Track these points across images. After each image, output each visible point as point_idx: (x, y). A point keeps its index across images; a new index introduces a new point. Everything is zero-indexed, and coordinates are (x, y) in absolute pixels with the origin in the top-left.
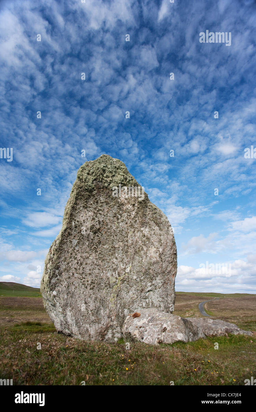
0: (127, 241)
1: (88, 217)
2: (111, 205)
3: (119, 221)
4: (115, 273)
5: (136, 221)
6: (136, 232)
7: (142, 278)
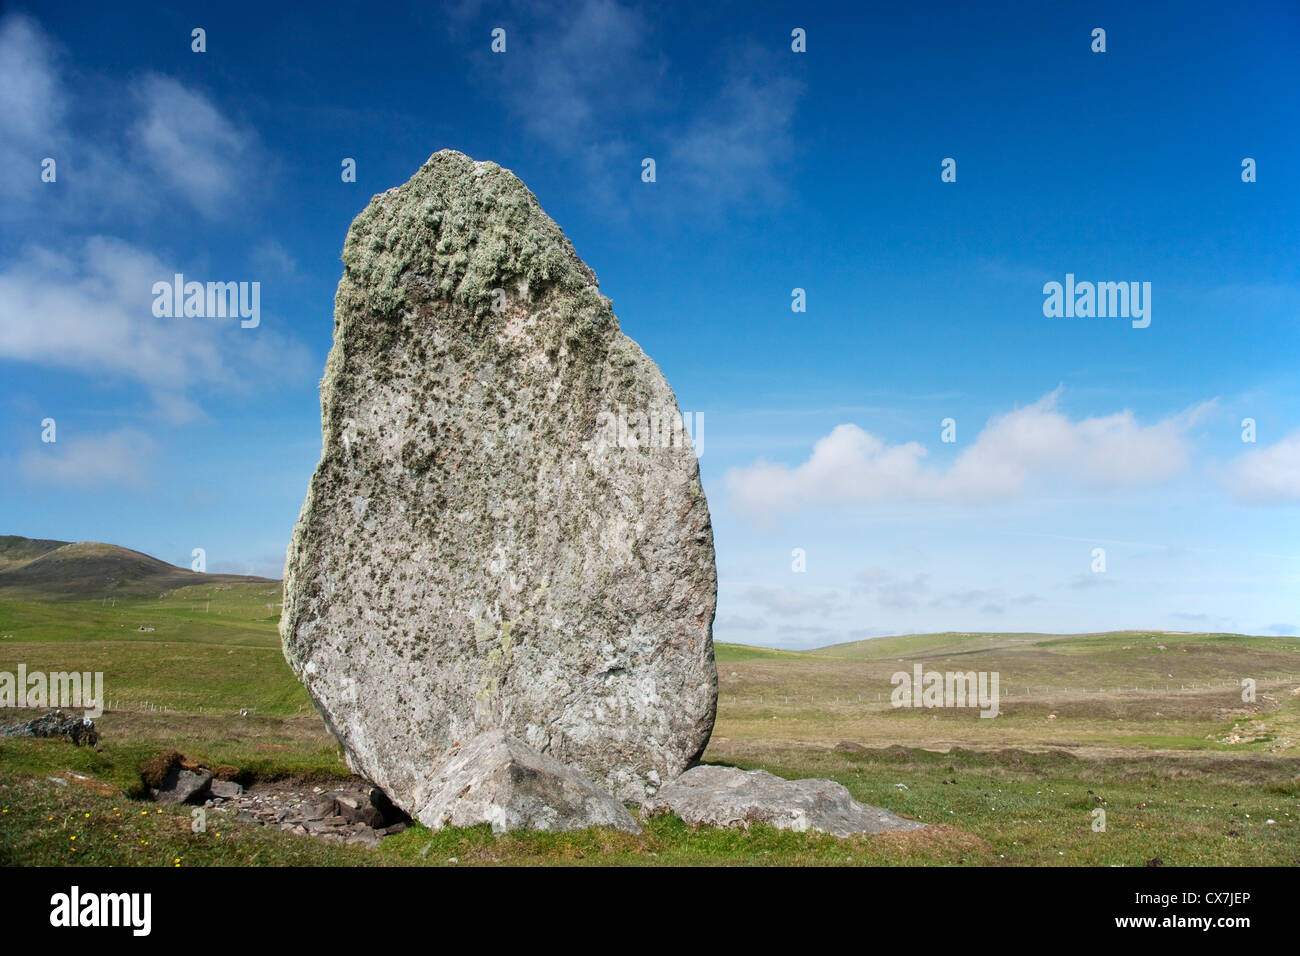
0: (533, 494)
1: (394, 415)
2: (473, 362)
3: (509, 417)
4: (493, 609)
5: (565, 416)
6: (564, 458)
7: (582, 628)
